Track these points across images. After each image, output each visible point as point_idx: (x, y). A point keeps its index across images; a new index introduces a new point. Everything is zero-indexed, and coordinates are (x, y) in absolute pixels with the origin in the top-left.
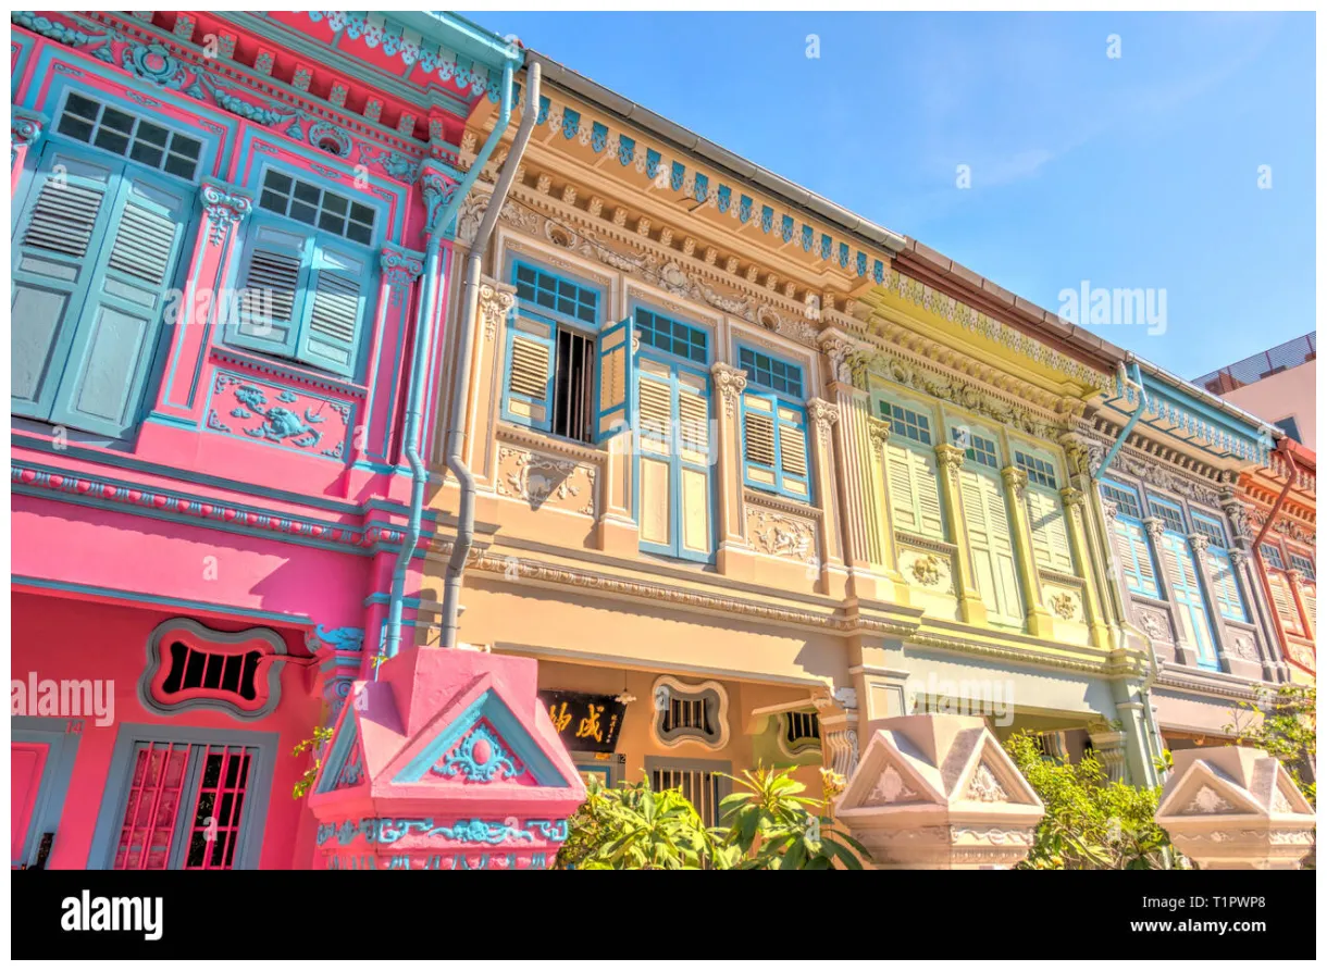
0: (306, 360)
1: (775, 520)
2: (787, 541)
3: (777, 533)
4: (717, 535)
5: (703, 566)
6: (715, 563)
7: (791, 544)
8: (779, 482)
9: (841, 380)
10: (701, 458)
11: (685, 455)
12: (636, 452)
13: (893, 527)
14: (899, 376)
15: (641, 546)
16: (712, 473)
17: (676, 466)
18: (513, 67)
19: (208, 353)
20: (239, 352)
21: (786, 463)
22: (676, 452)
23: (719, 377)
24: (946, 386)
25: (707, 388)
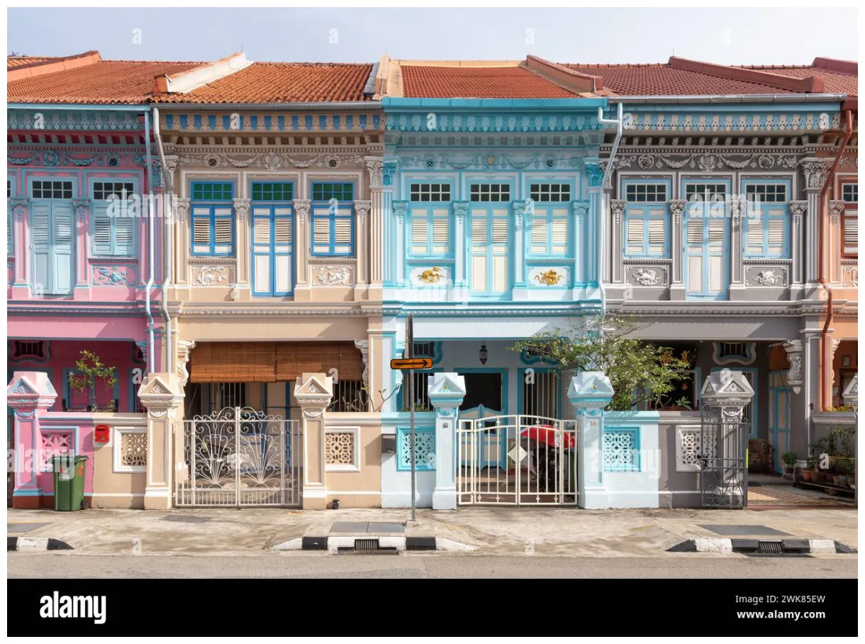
0: (118, 254)
1: (329, 269)
2: (335, 278)
3: (329, 275)
4: (294, 281)
5: (283, 298)
6: (290, 295)
7: (337, 279)
8: (332, 249)
9: (374, 184)
10: (287, 249)
11: (278, 249)
12: (253, 254)
13: (407, 258)
14: (430, 164)
15: (255, 295)
16: (293, 255)
17: (273, 256)
18: (149, 112)
19: (87, 261)
20: (96, 257)
21: (338, 239)
22: (273, 250)
23: (295, 207)
24: (471, 158)
25: (292, 212)
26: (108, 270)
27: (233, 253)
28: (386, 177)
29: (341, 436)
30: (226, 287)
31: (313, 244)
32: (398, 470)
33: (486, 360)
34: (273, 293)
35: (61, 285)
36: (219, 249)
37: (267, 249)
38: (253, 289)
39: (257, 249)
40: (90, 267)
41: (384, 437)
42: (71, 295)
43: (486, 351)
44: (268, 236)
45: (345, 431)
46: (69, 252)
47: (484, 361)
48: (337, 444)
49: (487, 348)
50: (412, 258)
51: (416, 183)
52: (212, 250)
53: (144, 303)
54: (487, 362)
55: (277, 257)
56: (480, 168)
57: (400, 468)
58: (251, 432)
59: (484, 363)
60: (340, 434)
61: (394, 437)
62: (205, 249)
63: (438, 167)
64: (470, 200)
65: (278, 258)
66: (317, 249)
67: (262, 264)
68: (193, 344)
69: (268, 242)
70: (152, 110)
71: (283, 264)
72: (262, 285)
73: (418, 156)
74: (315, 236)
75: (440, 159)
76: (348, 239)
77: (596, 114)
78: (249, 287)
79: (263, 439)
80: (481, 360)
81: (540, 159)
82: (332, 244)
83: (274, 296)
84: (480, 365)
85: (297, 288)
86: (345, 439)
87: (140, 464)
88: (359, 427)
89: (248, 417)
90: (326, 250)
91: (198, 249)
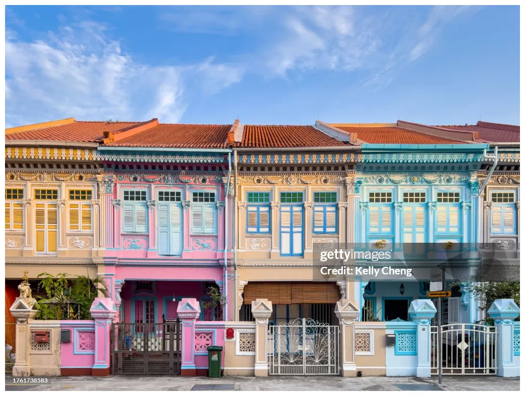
0: (206, 232)
6: (302, 255)
8: (325, 229)
9: (349, 193)
10: (300, 229)
11: (295, 230)
12: (281, 232)
13: (368, 234)
14: (381, 181)
15: (282, 255)
16: (303, 233)
17: (291, 233)
18: (231, 153)
19: (190, 236)
20: (194, 234)
21: (328, 224)
22: (291, 230)
23: (305, 206)
24: (403, 178)
25: (302, 209)
26: (200, 240)
27: (270, 232)
28: (356, 189)
29: (362, 335)
30: (267, 251)
31: (314, 227)
32: (395, 355)
33: (404, 292)
34: (291, 254)
35: (175, 250)
36: (262, 230)
37: (288, 230)
38: (281, 252)
39: (283, 230)
40: (191, 239)
41: (389, 336)
42: (181, 255)
43: (404, 287)
44: (289, 222)
45: (365, 332)
46: (179, 231)
47: (402, 293)
48: (360, 340)
49: (404, 286)
50: (371, 234)
51: (373, 192)
52: (258, 230)
53: (224, 259)
54: (405, 293)
55: (282, 234)
56: (408, 183)
57: (397, 354)
58: (312, 332)
59: (402, 294)
60: (362, 334)
61: (394, 336)
62: (255, 230)
63: (384, 183)
64: (403, 201)
65: (295, 235)
66: (316, 230)
67: (286, 238)
68: (246, 283)
69: (289, 226)
70: (233, 151)
71: (297, 238)
72: (286, 249)
73: (373, 177)
74: (315, 222)
75: (385, 178)
76: (334, 224)
77: (482, 153)
78: (278, 251)
79: (315, 337)
80: (401, 292)
81: (442, 178)
82: (325, 227)
83: (292, 255)
84: (400, 295)
85: (306, 251)
86: (365, 337)
87: (249, 351)
88: (373, 330)
89: (310, 323)
90: (321, 230)
91: (250, 229)
